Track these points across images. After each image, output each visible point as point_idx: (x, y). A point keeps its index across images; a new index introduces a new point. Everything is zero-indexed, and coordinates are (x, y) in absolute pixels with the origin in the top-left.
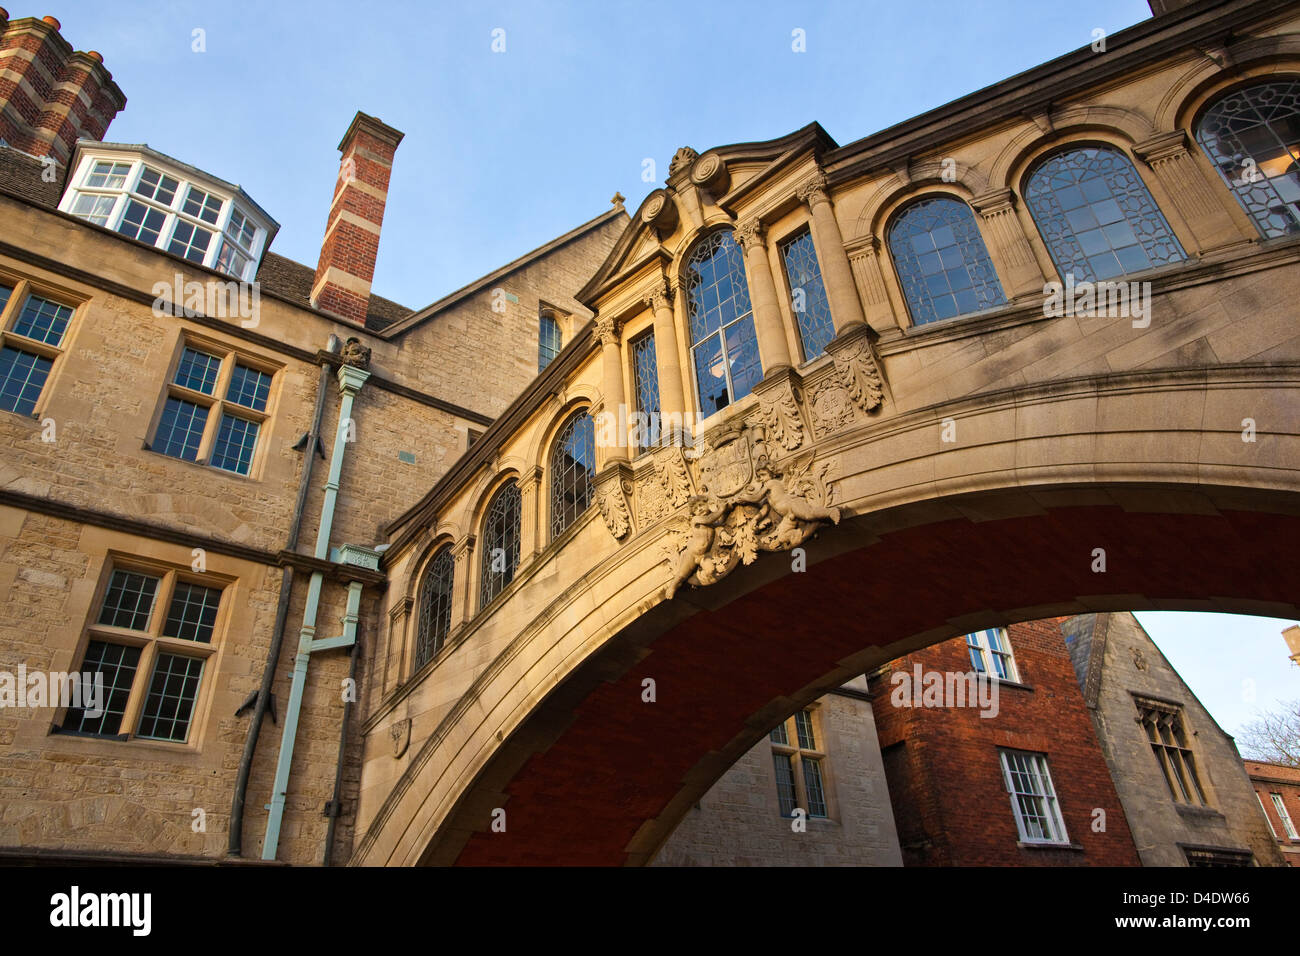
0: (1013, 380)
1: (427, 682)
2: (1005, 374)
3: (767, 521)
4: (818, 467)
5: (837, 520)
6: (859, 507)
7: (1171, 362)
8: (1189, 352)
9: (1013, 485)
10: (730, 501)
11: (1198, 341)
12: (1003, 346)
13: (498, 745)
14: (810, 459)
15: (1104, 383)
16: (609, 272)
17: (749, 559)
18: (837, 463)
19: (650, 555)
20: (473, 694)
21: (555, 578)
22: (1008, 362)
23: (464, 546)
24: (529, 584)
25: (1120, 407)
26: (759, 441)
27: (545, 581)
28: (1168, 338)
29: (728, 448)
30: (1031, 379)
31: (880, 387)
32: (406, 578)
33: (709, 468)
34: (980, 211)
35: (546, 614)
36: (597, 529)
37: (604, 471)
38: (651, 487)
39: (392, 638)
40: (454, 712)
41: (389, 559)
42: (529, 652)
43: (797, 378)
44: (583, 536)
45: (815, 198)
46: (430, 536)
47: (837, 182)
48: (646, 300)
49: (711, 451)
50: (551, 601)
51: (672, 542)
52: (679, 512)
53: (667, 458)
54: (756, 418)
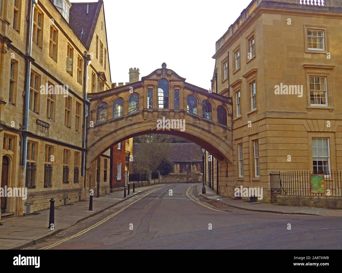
0: (196, 125)
1: (103, 126)
5: (175, 130)
7: (207, 130)
11: (211, 130)
12: (196, 121)
13: (119, 140)
15: (203, 129)
16: (148, 77)
17: (163, 130)
19: (149, 124)
20: (115, 131)
21: (131, 120)
23: (111, 106)
24: (126, 119)
25: (203, 132)
26: (168, 117)
28: (209, 128)
29: (164, 116)
32: (95, 106)
33: (161, 117)
34: (198, 104)
35: (131, 125)
36: (140, 116)
37: (145, 110)
38: (150, 114)
39: (92, 115)
40: (111, 133)
41: (91, 100)
42: (127, 129)
43: (175, 112)
44: (137, 116)
45: (182, 88)
46: (101, 100)
47: (185, 88)
48: (154, 86)
49: (161, 115)
50: (131, 123)
51: (153, 124)
52: (155, 121)
53: (156, 113)
54: (167, 113)
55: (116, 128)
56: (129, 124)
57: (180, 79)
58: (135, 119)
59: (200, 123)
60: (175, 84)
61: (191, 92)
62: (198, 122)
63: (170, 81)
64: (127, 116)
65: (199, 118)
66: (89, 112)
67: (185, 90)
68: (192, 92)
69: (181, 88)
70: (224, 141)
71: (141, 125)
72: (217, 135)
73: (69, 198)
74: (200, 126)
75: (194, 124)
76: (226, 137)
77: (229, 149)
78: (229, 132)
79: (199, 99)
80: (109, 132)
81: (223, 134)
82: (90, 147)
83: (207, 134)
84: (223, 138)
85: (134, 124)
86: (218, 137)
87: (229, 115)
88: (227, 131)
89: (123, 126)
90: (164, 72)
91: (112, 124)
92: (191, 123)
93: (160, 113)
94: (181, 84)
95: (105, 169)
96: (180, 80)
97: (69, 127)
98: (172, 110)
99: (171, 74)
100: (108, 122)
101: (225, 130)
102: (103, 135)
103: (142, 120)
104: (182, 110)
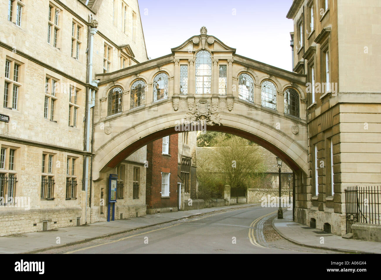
1: (116, 120)
2: (250, 115)
3: (208, 120)
4: (219, 115)
6: (223, 124)
8: (272, 124)
9: (246, 131)
10: (202, 114)
11: (274, 123)
12: (251, 110)
13: (139, 139)
14: (218, 113)
15: (262, 123)
16: (181, 47)
18: (222, 116)
19: (182, 116)
20: (134, 127)
21: (157, 111)
22: (251, 113)
23: (127, 92)
24: (149, 109)
25: (263, 128)
26: (209, 106)
27: (154, 111)
28: (271, 121)
29: (203, 104)
30: (253, 118)
31: (232, 107)
32: (105, 91)
33: (198, 106)
34: (255, 85)
35: (155, 118)
36: (169, 105)
37: (175, 96)
38: (183, 102)
39: (101, 105)
40: (128, 130)
41: (99, 85)
42: (150, 124)
43: (219, 98)
44: (165, 105)
45: (231, 63)
46: (114, 84)
47: (235, 62)
48: (189, 60)
49: (199, 103)
50: (156, 116)
51: (188, 116)
52: (190, 111)
53: (191, 101)
54: (209, 100)
55: (135, 123)
56: (152, 117)
57: (227, 49)
58: (161, 110)
59: (256, 114)
60: (220, 57)
61: (244, 68)
62: (254, 112)
63: (213, 53)
64: (150, 105)
65: (256, 106)
66: (96, 101)
67: (235, 66)
68: (246, 69)
69: (228, 63)
70: (293, 141)
71: (170, 118)
72: (283, 131)
73: (54, 220)
74: (259, 118)
75: (248, 115)
76: (297, 134)
77: (302, 152)
78: (302, 127)
79: (256, 78)
80: (125, 129)
81: (293, 130)
82: (99, 150)
83: (267, 130)
84: (293, 137)
85: (161, 116)
86: (284, 135)
87: (303, 101)
88: (300, 126)
89: (145, 120)
90: (204, 41)
91: (130, 116)
92: (245, 114)
93: (197, 100)
94: (229, 56)
95: (137, 182)
96: (227, 51)
97: (56, 122)
98: (215, 96)
99: (213, 43)
100: (123, 114)
101: (295, 124)
102: (117, 132)
103: (171, 111)
104: (230, 96)
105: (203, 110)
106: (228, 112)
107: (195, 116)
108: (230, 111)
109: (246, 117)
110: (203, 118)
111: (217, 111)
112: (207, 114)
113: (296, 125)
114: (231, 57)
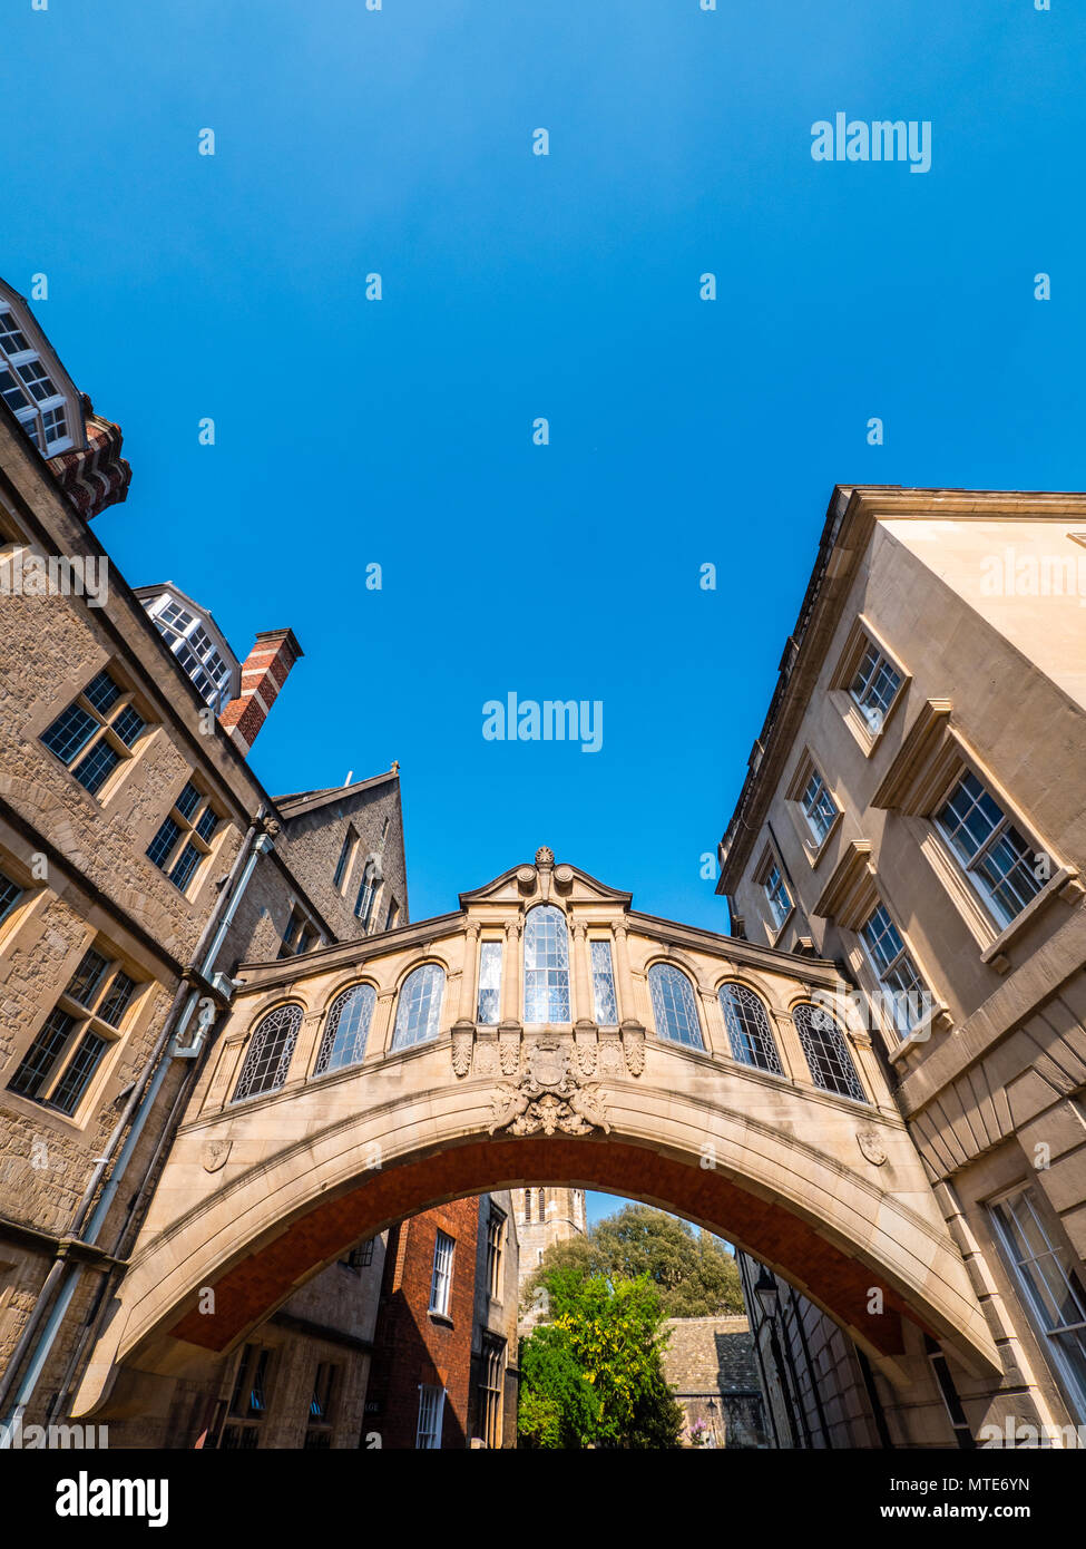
0: (708, 1097)
2: (705, 1092)
3: (565, 1112)
4: (601, 1092)
5: (607, 1132)
6: (619, 1128)
8: (785, 1125)
10: (547, 1089)
11: (790, 1123)
12: (708, 1076)
13: (320, 1192)
14: (597, 1086)
15: (750, 1122)
16: (485, 893)
17: (549, 1131)
18: (610, 1095)
19: (481, 1097)
20: (308, 1142)
21: (399, 1079)
22: (707, 1086)
23: (318, 1017)
24: (375, 1074)
25: (756, 1139)
26: (568, 1059)
27: (390, 1078)
28: (777, 1114)
29: (549, 1053)
30: (717, 1101)
31: (642, 1064)
32: (250, 1015)
33: (533, 1060)
34: (700, 994)
35: (390, 1106)
37: (462, 1027)
38: (486, 1049)
39: (222, 1061)
40: (286, 1153)
41: (237, 992)
42: (366, 1128)
43: (598, 1033)
44: (428, 1059)
45: (621, 933)
46: (285, 993)
47: (633, 931)
48: (506, 926)
49: (536, 1049)
50: (394, 1096)
51: (498, 1094)
52: (507, 1078)
53: (510, 1040)
54: (566, 1041)
55: (319, 1125)
56: (381, 1101)
57: (608, 897)
58: (413, 1076)
59: (726, 1090)
60: (590, 916)
61: (662, 946)
62: (715, 1080)
63: (570, 905)
64: (381, 1058)
65: (718, 1059)
67: (633, 939)
68: (666, 949)
69: (614, 933)
70: (882, 1194)
71: (438, 1105)
72: (829, 1153)
74: (734, 1103)
75: (699, 1091)
76: (885, 1165)
78: (891, 1137)
79: (700, 975)
80: (276, 1149)
81: (866, 1148)
82: (152, 1243)
83: (776, 1149)
84: (875, 1175)
86: (841, 1169)
87: (858, 1043)
88: (881, 1129)
89: (353, 1111)
90: (544, 878)
91: (305, 1100)
92: (684, 1086)
93: (530, 1041)
94: (615, 914)
96: (608, 900)
98: (587, 1024)
99: (571, 882)
100: (286, 1089)
101: (863, 1126)
102: (245, 1163)
103: (447, 1077)
104: (632, 1024)
105: (548, 1074)
106: (631, 1079)
107: (524, 1096)
108: (637, 1076)
109: (697, 1101)
110: (549, 1104)
111: (596, 1076)
112: (564, 1088)
113: (867, 1128)
114: (619, 915)
